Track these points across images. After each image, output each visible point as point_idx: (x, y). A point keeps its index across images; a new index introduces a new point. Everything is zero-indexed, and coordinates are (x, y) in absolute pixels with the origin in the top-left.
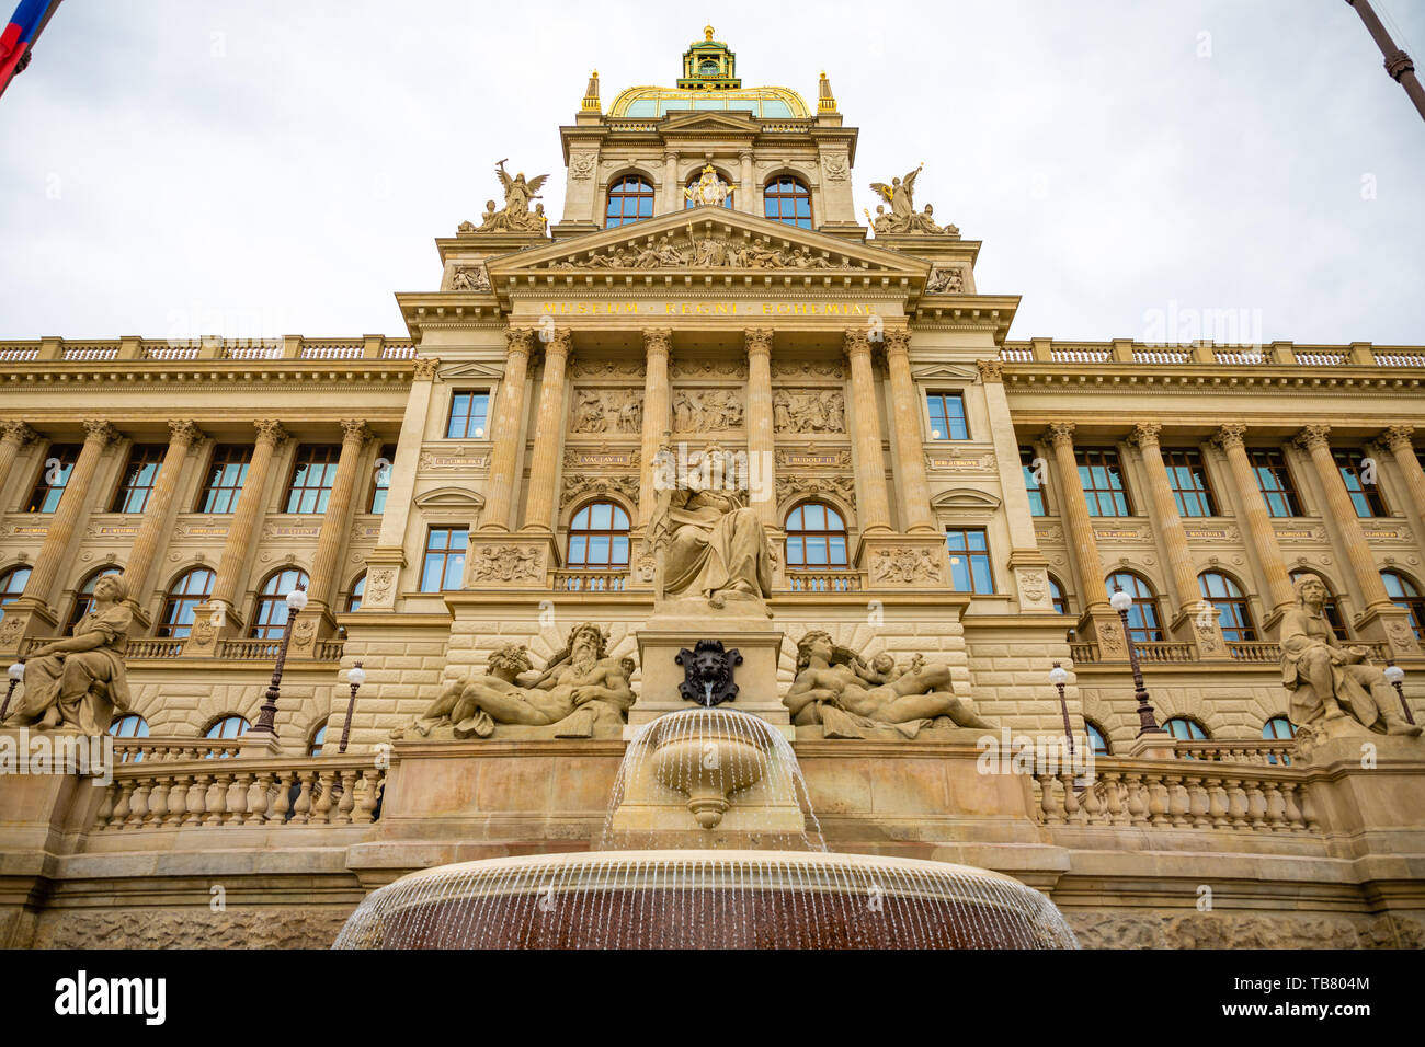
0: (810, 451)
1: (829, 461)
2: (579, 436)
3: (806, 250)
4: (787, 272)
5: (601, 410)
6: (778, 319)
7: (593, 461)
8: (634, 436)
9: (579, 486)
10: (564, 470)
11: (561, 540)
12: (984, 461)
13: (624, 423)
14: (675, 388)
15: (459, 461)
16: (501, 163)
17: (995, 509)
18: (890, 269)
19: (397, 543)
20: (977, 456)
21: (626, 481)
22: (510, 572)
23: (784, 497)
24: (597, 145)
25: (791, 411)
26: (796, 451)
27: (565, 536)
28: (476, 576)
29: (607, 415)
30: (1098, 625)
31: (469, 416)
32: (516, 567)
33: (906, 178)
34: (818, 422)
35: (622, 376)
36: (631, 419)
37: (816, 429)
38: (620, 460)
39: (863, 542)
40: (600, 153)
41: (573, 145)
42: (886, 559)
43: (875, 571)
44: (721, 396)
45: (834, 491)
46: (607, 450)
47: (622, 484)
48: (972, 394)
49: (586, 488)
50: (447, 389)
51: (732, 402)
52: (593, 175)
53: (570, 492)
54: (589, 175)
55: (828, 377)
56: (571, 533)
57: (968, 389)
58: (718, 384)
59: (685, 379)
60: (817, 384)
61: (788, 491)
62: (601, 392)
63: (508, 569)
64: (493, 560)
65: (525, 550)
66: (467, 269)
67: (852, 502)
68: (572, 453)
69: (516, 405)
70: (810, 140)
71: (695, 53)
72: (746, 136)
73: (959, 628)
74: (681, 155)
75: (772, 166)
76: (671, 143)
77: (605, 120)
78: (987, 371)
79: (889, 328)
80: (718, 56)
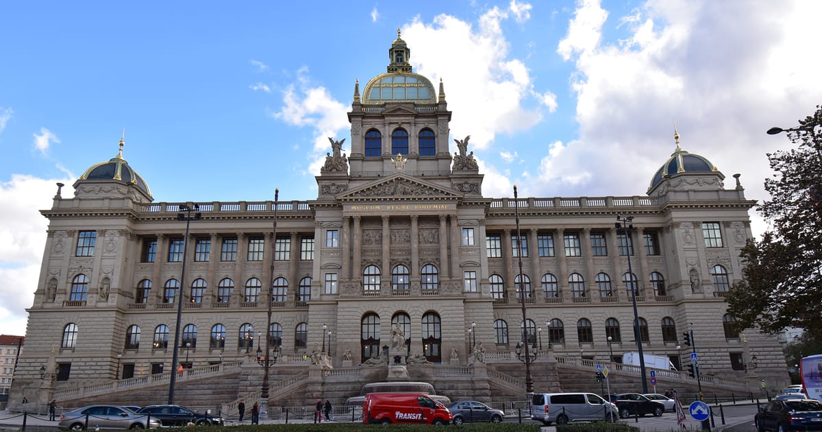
0: (428, 250)
1: (434, 253)
2: (365, 246)
4: (423, 197)
5: (370, 237)
6: (420, 211)
7: (369, 254)
8: (380, 246)
9: (365, 261)
10: (361, 257)
13: (377, 242)
14: (391, 229)
15: (331, 254)
16: (331, 137)
18: (453, 195)
19: (318, 280)
20: (475, 250)
23: (421, 264)
24: (361, 119)
25: (424, 237)
26: (424, 250)
28: (342, 292)
29: (372, 238)
30: (509, 293)
31: (332, 239)
32: (352, 290)
33: (466, 139)
35: (376, 227)
36: (379, 240)
37: (430, 242)
38: (377, 254)
40: (362, 122)
41: (352, 119)
42: (446, 286)
43: (443, 289)
44: (404, 231)
45: (435, 262)
46: (372, 251)
47: (377, 261)
48: (476, 230)
49: (368, 263)
50: (325, 231)
51: (407, 234)
52: (360, 133)
53: (363, 263)
55: (434, 226)
58: (403, 228)
59: (393, 227)
60: (431, 228)
61: (422, 262)
62: (370, 231)
63: (350, 290)
64: (346, 288)
65: (353, 284)
66: (326, 186)
67: (439, 264)
68: (363, 252)
69: (347, 241)
70: (435, 115)
71: (394, 50)
72: (412, 115)
73: (463, 304)
74: (391, 123)
75: (422, 126)
76: (386, 118)
77: (362, 106)
78: (481, 222)
79: (451, 214)
80: (403, 51)
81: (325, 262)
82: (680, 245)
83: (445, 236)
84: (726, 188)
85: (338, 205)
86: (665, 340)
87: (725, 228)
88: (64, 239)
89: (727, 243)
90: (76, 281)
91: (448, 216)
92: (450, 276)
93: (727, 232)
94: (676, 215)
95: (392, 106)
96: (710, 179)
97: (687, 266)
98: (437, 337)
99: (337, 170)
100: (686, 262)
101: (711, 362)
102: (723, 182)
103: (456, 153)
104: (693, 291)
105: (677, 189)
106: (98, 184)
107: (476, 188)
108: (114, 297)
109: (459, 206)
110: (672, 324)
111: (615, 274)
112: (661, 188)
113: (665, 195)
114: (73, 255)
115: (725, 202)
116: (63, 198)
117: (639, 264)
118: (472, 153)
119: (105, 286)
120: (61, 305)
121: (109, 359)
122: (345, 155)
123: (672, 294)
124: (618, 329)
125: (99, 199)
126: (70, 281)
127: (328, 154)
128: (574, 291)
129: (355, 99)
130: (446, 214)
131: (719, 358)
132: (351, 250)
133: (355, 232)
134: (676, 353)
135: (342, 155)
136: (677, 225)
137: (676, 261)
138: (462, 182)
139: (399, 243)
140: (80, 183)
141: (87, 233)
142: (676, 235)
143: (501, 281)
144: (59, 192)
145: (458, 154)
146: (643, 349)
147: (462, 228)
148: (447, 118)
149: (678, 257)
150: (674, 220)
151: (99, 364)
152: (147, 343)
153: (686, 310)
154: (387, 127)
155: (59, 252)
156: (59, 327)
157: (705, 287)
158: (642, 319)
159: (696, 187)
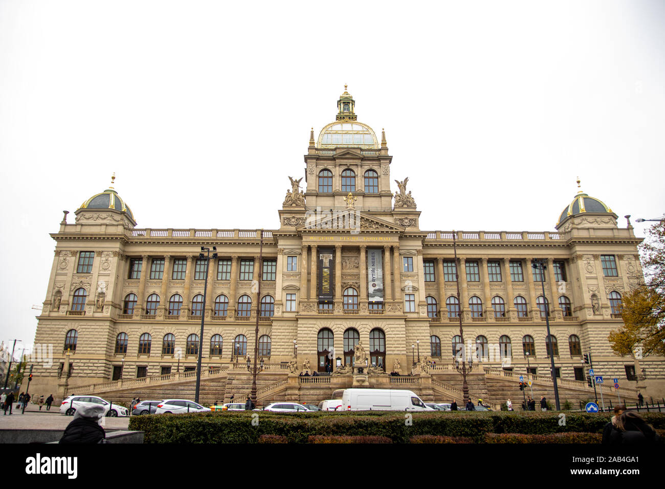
4: (370, 230)
6: (368, 242)
12: (416, 277)
15: (292, 277)
17: (417, 290)
18: (396, 229)
19: (280, 299)
20: (413, 276)
24: (315, 161)
28: (301, 311)
30: (441, 313)
31: (292, 263)
32: (310, 309)
40: (316, 163)
41: (308, 162)
42: (390, 306)
43: (387, 310)
44: (353, 259)
48: (415, 258)
51: (356, 261)
52: (315, 172)
58: (353, 256)
59: (345, 255)
63: (308, 309)
64: (305, 307)
65: (312, 304)
69: (306, 266)
70: (378, 159)
71: (342, 101)
72: (359, 158)
73: (404, 323)
74: (340, 165)
75: (367, 168)
76: (337, 161)
77: (317, 149)
78: (419, 252)
79: (395, 245)
80: (349, 103)
81: (286, 284)
82: (583, 274)
83: (389, 264)
84: (619, 226)
85: (298, 236)
86: (572, 354)
87: (619, 260)
88: (68, 258)
89: (621, 272)
90: (77, 294)
91: (392, 247)
92: (393, 297)
93: (621, 264)
94: (579, 249)
95: (343, 150)
96: (606, 219)
97: (589, 292)
98: (382, 350)
99: (297, 205)
100: (588, 288)
101: (609, 373)
102: (617, 220)
103: (396, 192)
104: (594, 313)
105: (579, 227)
106: (96, 212)
107: (414, 223)
108: (108, 308)
109: (401, 238)
110: (577, 340)
111: (530, 298)
112: (567, 225)
113: (570, 232)
114: (75, 272)
115: (618, 238)
116: (68, 223)
117: (550, 290)
118: (410, 192)
119: (101, 299)
120: (65, 313)
121: (104, 361)
122: (302, 192)
123: (577, 316)
124: (533, 345)
125: (97, 225)
126: (72, 293)
127: (288, 191)
128: (496, 312)
129: (310, 143)
130: (390, 245)
131: (616, 370)
132: (309, 273)
133: (312, 259)
134: (581, 365)
135: (300, 192)
136: (580, 257)
137: (580, 287)
138: (403, 217)
139: (349, 269)
140: (81, 211)
141: (87, 253)
142: (580, 266)
143: (434, 302)
144: (65, 219)
145: (399, 193)
146: (555, 362)
147: (402, 257)
148: (388, 161)
149: (581, 284)
150: (578, 253)
151: (96, 365)
152: (134, 348)
153: (589, 329)
154: (337, 168)
155: (64, 269)
156: (62, 333)
157: (604, 310)
158: (553, 336)
159: (595, 225)
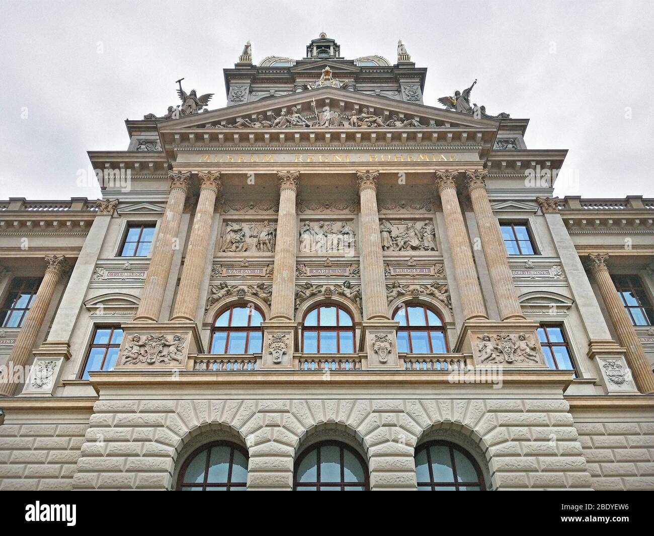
0: (410, 264)
1: (425, 272)
2: (224, 254)
3: (402, 116)
5: (244, 236)
6: (381, 164)
7: (236, 273)
8: (269, 254)
9: (223, 292)
10: (211, 280)
11: (205, 335)
12: (553, 272)
13: (262, 245)
14: (302, 220)
15: (126, 274)
16: (179, 81)
17: (569, 308)
19: (65, 339)
20: (546, 267)
21: (261, 287)
22: (155, 356)
23: (391, 298)
24: (249, 81)
25: (393, 235)
26: (398, 264)
27: (208, 332)
28: (124, 360)
29: (248, 240)
31: (139, 242)
32: (160, 352)
33: (464, 92)
34: (415, 243)
35: (261, 212)
36: (267, 241)
37: (414, 248)
38: (257, 272)
39: (465, 329)
40: (250, 87)
41: (232, 81)
42: (488, 343)
43: (478, 354)
45: (432, 294)
46: (247, 264)
47: (258, 289)
48: (536, 223)
50: (123, 222)
52: (245, 98)
53: (215, 296)
54: (242, 99)
55: (421, 211)
56: (215, 329)
57: (532, 220)
58: (335, 217)
59: (309, 213)
60: (413, 216)
61: (394, 294)
62: (244, 224)
63: (152, 354)
64: (140, 346)
65: (170, 338)
66: (147, 142)
67: (448, 303)
68: (218, 267)
70: (394, 77)
71: (314, 45)
76: (299, 81)
77: (255, 68)
79: (469, 169)
80: (329, 47)
91: (461, 175)
130: (454, 170)
148: (417, 80)
